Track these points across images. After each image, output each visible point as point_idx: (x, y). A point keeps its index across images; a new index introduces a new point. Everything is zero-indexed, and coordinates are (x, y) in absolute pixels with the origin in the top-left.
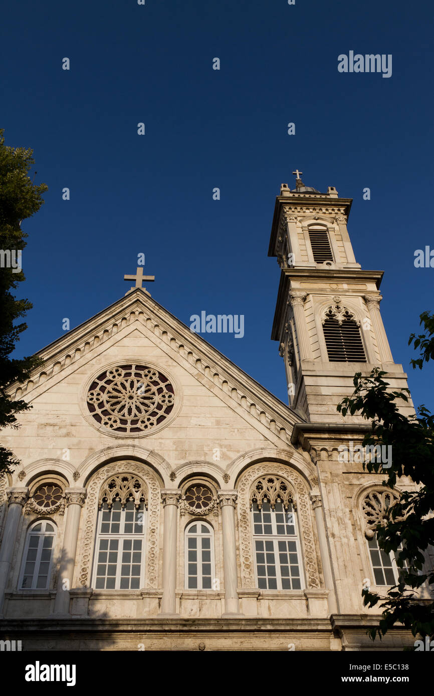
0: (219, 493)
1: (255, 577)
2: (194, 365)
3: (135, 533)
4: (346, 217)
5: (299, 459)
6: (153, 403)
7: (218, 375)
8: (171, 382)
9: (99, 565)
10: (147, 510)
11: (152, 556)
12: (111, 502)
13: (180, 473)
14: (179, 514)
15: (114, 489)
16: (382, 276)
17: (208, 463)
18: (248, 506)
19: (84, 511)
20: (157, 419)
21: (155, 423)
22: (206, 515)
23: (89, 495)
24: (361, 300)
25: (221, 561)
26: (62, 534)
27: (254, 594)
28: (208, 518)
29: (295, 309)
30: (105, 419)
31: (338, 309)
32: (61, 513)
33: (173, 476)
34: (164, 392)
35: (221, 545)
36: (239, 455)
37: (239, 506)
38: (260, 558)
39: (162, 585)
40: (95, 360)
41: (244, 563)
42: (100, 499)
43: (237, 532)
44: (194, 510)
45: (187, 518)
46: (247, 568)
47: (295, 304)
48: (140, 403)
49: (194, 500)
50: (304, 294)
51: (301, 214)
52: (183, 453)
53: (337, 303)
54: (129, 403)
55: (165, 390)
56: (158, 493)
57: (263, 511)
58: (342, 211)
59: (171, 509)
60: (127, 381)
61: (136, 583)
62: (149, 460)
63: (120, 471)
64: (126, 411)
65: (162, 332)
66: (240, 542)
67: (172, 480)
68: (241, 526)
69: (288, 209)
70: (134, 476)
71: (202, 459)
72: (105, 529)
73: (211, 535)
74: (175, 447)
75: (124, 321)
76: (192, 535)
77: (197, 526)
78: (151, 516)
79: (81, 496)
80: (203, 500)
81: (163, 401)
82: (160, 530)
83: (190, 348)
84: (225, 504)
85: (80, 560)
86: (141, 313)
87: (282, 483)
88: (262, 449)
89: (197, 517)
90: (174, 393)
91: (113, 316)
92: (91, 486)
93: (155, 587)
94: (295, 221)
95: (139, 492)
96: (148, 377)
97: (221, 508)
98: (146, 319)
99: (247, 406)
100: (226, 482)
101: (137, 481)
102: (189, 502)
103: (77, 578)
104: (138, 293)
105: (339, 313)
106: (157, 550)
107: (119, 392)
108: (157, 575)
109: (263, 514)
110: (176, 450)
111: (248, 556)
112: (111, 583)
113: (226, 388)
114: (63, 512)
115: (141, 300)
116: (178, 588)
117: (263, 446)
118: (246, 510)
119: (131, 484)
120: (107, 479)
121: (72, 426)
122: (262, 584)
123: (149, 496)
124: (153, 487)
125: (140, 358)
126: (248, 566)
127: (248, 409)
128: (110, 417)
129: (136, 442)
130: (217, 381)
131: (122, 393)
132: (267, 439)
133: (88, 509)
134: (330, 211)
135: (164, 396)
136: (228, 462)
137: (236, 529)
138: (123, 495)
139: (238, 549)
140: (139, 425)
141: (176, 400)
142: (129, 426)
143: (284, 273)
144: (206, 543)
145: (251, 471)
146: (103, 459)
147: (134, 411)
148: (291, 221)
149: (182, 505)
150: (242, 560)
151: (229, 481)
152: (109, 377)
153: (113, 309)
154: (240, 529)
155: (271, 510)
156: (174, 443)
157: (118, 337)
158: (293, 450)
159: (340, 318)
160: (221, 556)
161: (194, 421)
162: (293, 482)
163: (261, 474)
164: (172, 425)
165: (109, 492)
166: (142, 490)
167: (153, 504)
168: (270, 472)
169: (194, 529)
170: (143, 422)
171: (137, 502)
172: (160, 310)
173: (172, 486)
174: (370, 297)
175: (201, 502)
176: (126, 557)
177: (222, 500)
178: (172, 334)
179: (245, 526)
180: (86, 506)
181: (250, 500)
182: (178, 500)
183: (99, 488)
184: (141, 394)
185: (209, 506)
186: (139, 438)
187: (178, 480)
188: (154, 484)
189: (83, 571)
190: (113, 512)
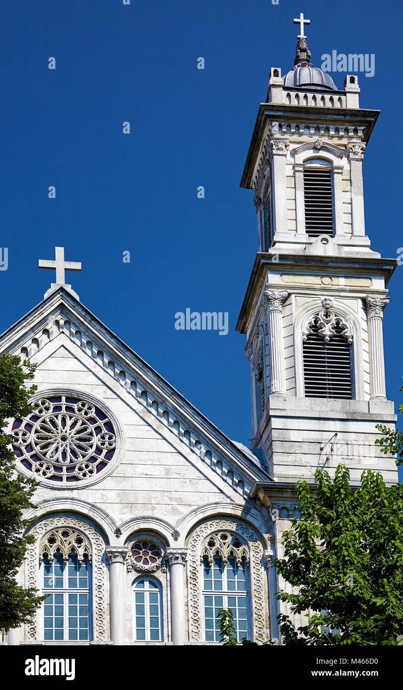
0: (168, 552)
1: (203, 630)
2: (138, 399)
3: (80, 587)
4: (363, 145)
5: (257, 515)
6: (91, 446)
7: (168, 412)
8: (111, 419)
9: (45, 619)
10: (91, 565)
11: (101, 610)
12: (52, 558)
13: (126, 529)
14: (125, 571)
15: (54, 544)
17: (156, 519)
18: (198, 563)
20: (97, 466)
21: (95, 470)
22: (154, 572)
23: (28, 550)
24: (360, 303)
25: (170, 616)
28: (156, 575)
29: (270, 316)
30: (35, 465)
31: (327, 317)
34: (103, 432)
35: (169, 602)
36: (190, 509)
37: (189, 564)
38: (208, 613)
39: (112, 636)
41: (192, 618)
42: (41, 555)
43: (186, 589)
44: (142, 567)
45: (134, 575)
46: (195, 623)
48: (76, 445)
49: (141, 555)
50: (284, 293)
51: (296, 138)
52: (128, 506)
53: (327, 308)
54: (62, 446)
55: (104, 430)
56: (102, 549)
57: (214, 567)
59: (117, 567)
60: (57, 417)
61: (84, 635)
62: (91, 514)
63: (60, 525)
64: (59, 455)
65: (96, 352)
66: (189, 598)
67: (117, 537)
68: (191, 583)
70: (75, 530)
71: (149, 514)
73: (158, 590)
74: (119, 499)
75: (46, 334)
76: (140, 590)
77: (145, 582)
78: (96, 572)
80: (150, 555)
81: (103, 444)
82: (106, 586)
83: (133, 376)
84: (174, 562)
86: (66, 322)
87: (236, 539)
88: (215, 503)
89: (145, 574)
90: (114, 433)
91: (32, 329)
93: (104, 639)
94: (285, 151)
95: (82, 547)
96: (83, 412)
97: (170, 566)
98: (74, 332)
99: (202, 453)
100: (176, 539)
101: (78, 535)
102: (135, 557)
103: (25, 631)
104: (61, 294)
105: (327, 323)
106: (105, 605)
107: (49, 431)
108: (106, 628)
109: (214, 570)
110: (120, 503)
111: (196, 612)
112: (60, 635)
113: (177, 429)
115: (66, 305)
117: (217, 500)
118: (196, 567)
119: (72, 538)
120: (46, 534)
122: (209, 636)
123: (93, 552)
124: (96, 543)
125: (71, 387)
126: (196, 621)
127: (203, 457)
128: (42, 462)
129: (75, 494)
130: (167, 420)
131: (52, 433)
132: (222, 492)
133: (29, 564)
134: (342, 133)
135: (103, 437)
136: (179, 517)
137: (185, 586)
138: (65, 550)
139: (187, 605)
140: (76, 472)
141: (118, 445)
142: (64, 474)
143: (260, 260)
144: (154, 598)
145: (203, 527)
146: (40, 513)
147: (69, 455)
148: (279, 152)
149: (129, 561)
150: (191, 615)
151: (179, 538)
152: (34, 411)
154: (190, 586)
155: (222, 566)
156: (118, 495)
157: (39, 357)
159: (327, 331)
160: (169, 611)
161: (140, 469)
162: (247, 539)
163: (213, 529)
164: (114, 475)
165: (50, 547)
166: (85, 545)
167: (98, 560)
168: (224, 528)
169: (141, 585)
170: (80, 469)
171: (80, 557)
172: (92, 322)
173: (117, 543)
174: (372, 300)
175: (148, 557)
176: (72, 611)
177: (171, 558)
178: (110, 357)
179: (195, 583)
181: (201, 557)
182: (124, 558)
183: (38, 544)
184: (75, 434)
185: (157, 562)
186: (77, 489)
187: (124, 537)
188: (97, 540)
189: (31, 625)
190: (55, 567)
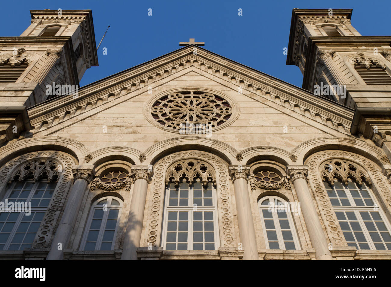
0: (290, 169)
2: (246, 89)
3: (204, 205)
4: (349, 20)
5: (362, 144)
6: (213, 114)
7: (269, 93)
8: (227, 100)
9: (168, 233)
10: (215, 187)
11: (227, 220)
12: (178, 180)
13: (246, 155)
14: (250, 188)
15: (181, 171)
17: (273, 148)
18: (321, 182)
19: (152, 186)
20: (218, 123)
21: (216, 125)
22: (278, 189)
23: (155, 174)
24: (379, 54)
26: (128, 204)
27: (349, 252)
28: (281, 192)
29: (326, 60)
30: (168, 123)
31: (363, 59)
32: (127, 188)
33: (239, 157)
34: (221, 106)
36: (301, 143)
37: (311, 181)
40: (157, 88)
41: (329, 226)
42: (167, 178)
43: (314, 201)
45: (258, 192)
46: (335, 230)
47: (325, 57)
48: (200, 113)
49: (262, 180)
50: (331, 51)
51: (314, 20)
52: (247, 143)
53: (361, 55)
54: (190, 113)
56: (226, 172)
57: (336, 188)
58: (346, 17)
59: (241, 182)
60: (186, 100)
61: (210, 247)
62: (214, 147)
63: (186, 157)
64: (187, 118)
65: (215, 71)
66: (320, 208)
67: (239, 160)
69: (302, 18)
70: (199, 161)
72: (173, 203)
74: (237, 139)
75: (181, 66)
76: (266, 207)
77: (270, 200)
78: (220, 189)
79: (148, 172)
80: (271, 180)
81: (222, 112)
82: (232, 200)
83: (241, 78)
84: (296, 177)
85: (148, 224)
86: (195, 61)
87: (350, 165)
88: (322, 138)
89: (269, 190)
90: (230, 107)
91: (172, 61)
92: (157, 168)
93: (233, 246)
94: (310, 23)
95: (206, 173)
96: (206, 98)
97: (293, 183)
98: (200, 64)
99: (302, 111)
100: (294, 161)
101: (203, 164)
103: (145, 240)
104: (192, 47)
105: (365, 61)
106: (231, 216)
107: (180, 107)
108: (234, 237)
109: (337, 191)
110: (239, 141)
111: (332, 221)
112: (183, 247)
113: (279, 101)
114: (130, 187)
116: (259, 249)
118: (320, 184)
119: (197, 167)
120: (173, 163)
121: (137, 127)
123: (217, 175)
125: (197, 86)
127: (303, 114)
128: (173, 122)
130: (270, 97)
131: (182, 108)
132: (326, 132)
133: (155, 184)
134: (336, 18)
135: (221, 109)
137: (313, 198)
138: (190, 175)
139: (320, 215)
143: (311, 40)
144: (282, 213)
145: (316, 155)
146: (168, 147)
147: (195, 118)
148: (306, 23)
149: (252, 180)
150: (327, 223)
151: (297, 160)
152: (170, 98)
153: (172, 56)
154: (317, 198)
155: (344, 187)
156: (237, 137)
157: (177, 75)
158: (354, 138)
159: (367, 63)
161: (252, 122)
162: (362, 163)
163: (326, 158)
164: (231, 126)
165: (176, 173)
166: (209, 171)
167: (221, 180)
168: (336, 156)
169: (266, 203)
171: (205, 181)
172: (212, 56)
173: (240, 164)
176: (197, 226)
177: (293, 174)
178: (224, 71)
180: (152, 183)
181: (321, 177)
182: (247, 176)
183: (165, 169)
184: (200, 108)
185: (280, 181)
187: (245, 160)
188: (220, 166)
189: (152, 234)
190: (181, 191)
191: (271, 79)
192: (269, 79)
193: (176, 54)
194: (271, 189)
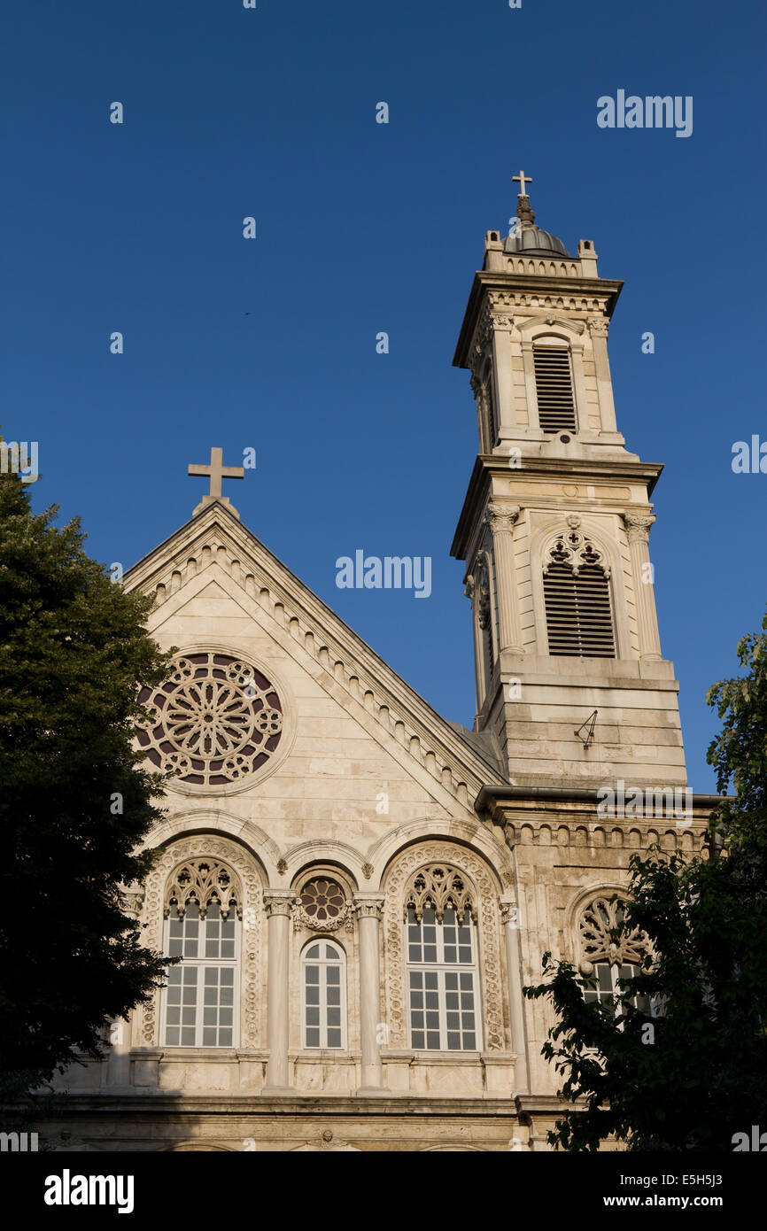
0: (356, 897)
1: (408, 1030)
2: (316, 658)
3: (222, 957)
4: (607, 320)
5: (487, 838)
6: (246, 730)
7: (357, 679)
8: (276, 689)
9: (168, 1008)
10: (241, 919)
11: (252, 996)
12: (184, 906)
13: (294, 859)
14: (291, 929)
15: (187, 885)
16: (659, 473)
17: (339, 844)
18: (401, 917)
20: (255, 761)
21: (251, 767)
22: (334, 930)
23: (147, 896)
24: (617, 522)
25: (357, 1005)
27: (405, 1058)
28: (337, 936)
29: (497, 540)
30: (166, 758)
31: (573, 542)
33: (282, 865)
34: (264, 707)
35: (357, 981)
36: (389, 828)
37: (386, 917)
38: (416, 1000)
39: (268, 1042)
41: (392, 1010)
42: (166, 902)
43: (382, 959)
44: (315, 922)
45: (303, 936)
46: (397, 1018)
47: (498, 528)
48: (225, 728)
49: (315, 903)
50: (514, 509)
51: (522, 309)
52: (298, 826)
53: (573, 529)
54: (205, 729)
55: (266, 705)
56: (258, 893)
57: (424, 923)
58: (602, 306)
59: (280, 921)
60: (200, 684)
61: (227, 1038)
62: (243, 837)
63: (196, 853)
64: (200, 743)
65: (259, 590)
66: (387, 977)
67: (281, 873)
68: (389, 950)
69: (496, 299)
70: (218, 862)
71: (328, 835)
72: (175, 950)
73: (340, 962)
74: (284, 813)
75: (192, 565)
76: (312, 962)
77: (320, 947)
78: (247, 931)
79: (138, 899)
80: (328, 903)
81: (264, 726)
82: (262, 955)
83: (309, 626)
84: (364, 915)
86: (220, 548)
87: (457, 877)
88: (426, 819)
89: (320, 933)
90: (281, 712)
91: (174, 557)
92: (150, 880)
93: (257, 1045)
94: (509, 326)
95: (227, 890)
96: (237, 678)
97: (358, 920)
98: (230, 561)
99: (405, 740)
100: (368, 877)
101: (223, 870)
102: (307, 907)
103: (138, 1030)
104: (216, 509)
105: (575, 550)
106: (259, 988)
107: (188, 706)
108: (260, 1028)
109: (424, 928)
110: (286, 819)
111: (397, 999)
112: (189, 1037)
113: (371, 704)
115: (222, 525)
116: (291, 1047)
117: (428, 815)
118: (398, 923)
119: (214, 875)
120: (175, 868)
122: (417, 1041)
123: (244, 897)
124: (249, 883)
125: (222, 641)
126: (397, 1015)
127: (406, 746)
128: (176, 754)
129: (220, 804)
130: (356, 690)
131: (193, 709)
132: (435, 801)
134: (579, 305)
135: (264, 716)
136: (372, 841)
137: (381, 954)
138: (203, 894)
139: (382, 987)
140: (224, 771)
141: (285, 726)
142: (207, 772)
143: (482, 464)
144: (333, 974)
145: (407, 856)
146: (168, 834)
147: (215, 744)
148: (502, 327)
149: (297, 913)
150: (389, 1004)
151: (373, 875)
152: (170, 676)
153: (173, 544)
154: (388, 955)
155: (436, 921)
156: (284, 806)
157: (181, 598)
158: (477, 822)
160: (357, 998)
161: (316, 766)
162: (474, 877)
163: (423, 862)
164: (279, 773)
165: (180, 889)
166: (232, 887)
168: (438, 859)
169: (313, 953)
170: (230, 765)
171: (225, 907)
172: (257, 549)
173: (281, 884)
174: (633, 517)
175: (325, 907)
176: (210, 997)
177: (360, 908)
178: (278, 596)
179: (395, 949)
180: (144, 913)
181: (404, 906)
182: (290, 907)
183: (163, 883)
184: (225, 711)
185: (339, 916)
186: (224, 796)
187: (290, 873)
188: (251, 878)
189: (147, 1020)
190: (187, 922)
191: (364, 650)
192: (361, 649)
193: (183, 536)
194: (322, 931)
